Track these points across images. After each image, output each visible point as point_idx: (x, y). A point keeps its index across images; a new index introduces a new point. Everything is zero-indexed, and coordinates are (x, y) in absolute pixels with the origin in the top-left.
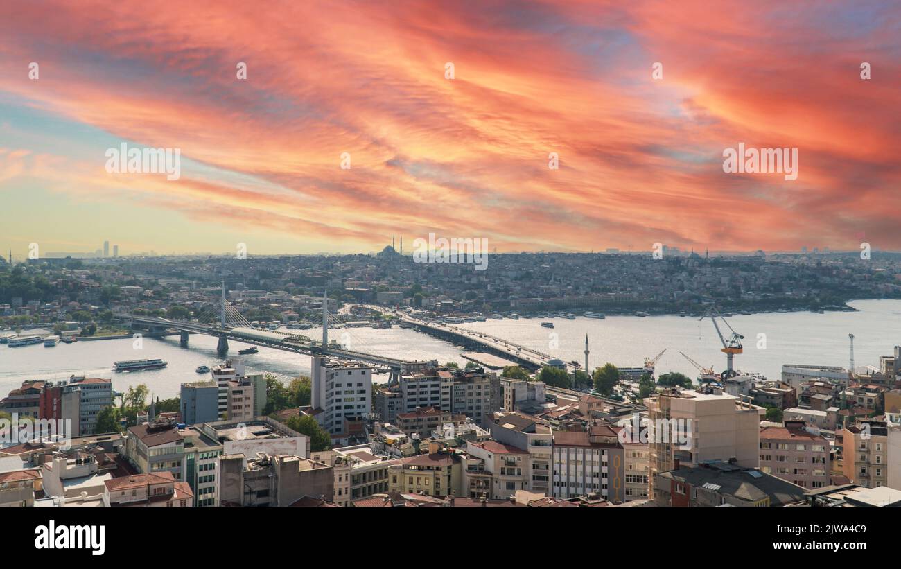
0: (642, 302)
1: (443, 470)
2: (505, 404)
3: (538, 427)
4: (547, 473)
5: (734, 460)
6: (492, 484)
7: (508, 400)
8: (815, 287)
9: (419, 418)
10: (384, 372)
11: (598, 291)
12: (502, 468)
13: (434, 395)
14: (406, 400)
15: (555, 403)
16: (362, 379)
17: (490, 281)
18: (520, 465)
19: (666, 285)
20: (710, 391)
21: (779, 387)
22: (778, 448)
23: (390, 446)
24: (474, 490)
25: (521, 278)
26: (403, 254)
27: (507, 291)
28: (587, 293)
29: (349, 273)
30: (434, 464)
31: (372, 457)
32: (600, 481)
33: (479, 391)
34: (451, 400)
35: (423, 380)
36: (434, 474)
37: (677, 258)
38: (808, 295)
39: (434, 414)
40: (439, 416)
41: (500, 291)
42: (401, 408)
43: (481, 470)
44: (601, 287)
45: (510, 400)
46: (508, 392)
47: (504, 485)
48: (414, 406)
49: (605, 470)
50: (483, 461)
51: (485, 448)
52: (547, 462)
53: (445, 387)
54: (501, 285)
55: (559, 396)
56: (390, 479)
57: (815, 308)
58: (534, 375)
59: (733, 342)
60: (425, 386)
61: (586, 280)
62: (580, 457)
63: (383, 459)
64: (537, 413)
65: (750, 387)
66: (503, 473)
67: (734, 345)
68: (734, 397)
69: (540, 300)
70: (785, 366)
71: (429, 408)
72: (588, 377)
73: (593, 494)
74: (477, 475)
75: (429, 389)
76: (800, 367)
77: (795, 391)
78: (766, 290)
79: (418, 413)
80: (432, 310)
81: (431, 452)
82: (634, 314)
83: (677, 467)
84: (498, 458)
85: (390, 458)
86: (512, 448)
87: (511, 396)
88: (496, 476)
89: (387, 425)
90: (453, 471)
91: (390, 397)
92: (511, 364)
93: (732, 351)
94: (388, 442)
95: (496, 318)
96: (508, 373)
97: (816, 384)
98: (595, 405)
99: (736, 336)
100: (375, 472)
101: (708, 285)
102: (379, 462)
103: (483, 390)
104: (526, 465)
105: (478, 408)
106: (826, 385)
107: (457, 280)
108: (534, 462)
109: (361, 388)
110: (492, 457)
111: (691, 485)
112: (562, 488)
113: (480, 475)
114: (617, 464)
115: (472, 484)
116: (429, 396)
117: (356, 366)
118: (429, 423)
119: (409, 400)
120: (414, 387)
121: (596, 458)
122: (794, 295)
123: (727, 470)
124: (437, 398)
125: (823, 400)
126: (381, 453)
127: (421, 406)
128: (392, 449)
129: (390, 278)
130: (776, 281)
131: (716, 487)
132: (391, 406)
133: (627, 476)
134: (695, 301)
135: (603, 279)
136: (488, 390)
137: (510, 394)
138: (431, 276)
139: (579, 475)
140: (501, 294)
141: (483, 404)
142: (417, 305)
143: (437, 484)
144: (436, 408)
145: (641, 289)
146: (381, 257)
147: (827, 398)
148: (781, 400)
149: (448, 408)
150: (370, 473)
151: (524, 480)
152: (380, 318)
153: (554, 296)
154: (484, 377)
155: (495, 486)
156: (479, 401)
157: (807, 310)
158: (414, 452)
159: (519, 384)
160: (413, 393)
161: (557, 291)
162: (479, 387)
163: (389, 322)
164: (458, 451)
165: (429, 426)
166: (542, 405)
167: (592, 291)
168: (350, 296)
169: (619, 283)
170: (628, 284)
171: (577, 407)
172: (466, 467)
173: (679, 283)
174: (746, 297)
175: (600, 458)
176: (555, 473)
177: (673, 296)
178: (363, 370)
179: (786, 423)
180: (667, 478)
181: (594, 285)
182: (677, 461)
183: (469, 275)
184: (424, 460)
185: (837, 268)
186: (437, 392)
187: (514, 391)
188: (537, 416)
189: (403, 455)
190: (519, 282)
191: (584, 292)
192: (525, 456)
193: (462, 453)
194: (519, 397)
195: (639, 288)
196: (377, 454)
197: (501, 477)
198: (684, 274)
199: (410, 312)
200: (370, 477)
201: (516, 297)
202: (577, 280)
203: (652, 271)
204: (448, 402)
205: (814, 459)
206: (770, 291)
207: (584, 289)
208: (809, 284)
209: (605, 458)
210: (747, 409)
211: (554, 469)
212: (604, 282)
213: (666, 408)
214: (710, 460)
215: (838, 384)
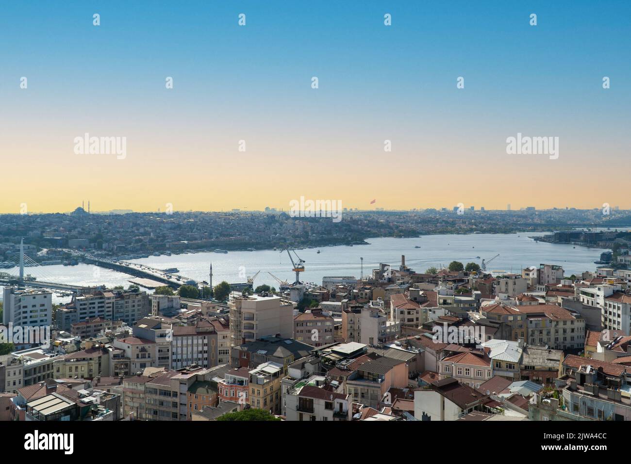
0: (251, 242)
1: (95, 359)
2: (153, 312)
3: (163, 325)
4: (168, 354)
5: (279, 335)
6: (130, 366)
7: (154, 308)
8: (349, 231)
9: (88, 325)
10: (68, 295)
11: (224, 236)
12: (137, 354)
13: (100, 309)
14: (79, 314)
15: (187, 308)
16: (45, 301)
17: (153, 230)
18: (150, 351)
19: (266, 231)
20: (266, 295)
21: (320, 290)
22: (307, 325)
23: (57, 346)
24: (117, 371)
25: (174, 229)
26: (91, 213)
27: (164, 237)
28: (217, 237)
29: (47, 226)
30: (88, 356)
31: (44, 356)
32: (203, 356)
33: (134, 304)
34: (113, 312)
35: (92, 299)
36: (88, 363)
37: (273, 215)
38: (345, 236)
39: (100, 322)
40: (102, 323)
41: (159, 237)
42: (75, 320)
43: (123, 357)
44: (226, 233)
45: (156, 308)
46: (154, 304)
47: (138, 365)
48: (84, 318)
49: (206, 348)
50: (124, 351)
51: (126, 341)
52: (168, 347)
53: (109, 303)
54: (161, 233)
55: (190, 304)
56: (55, 370)
57: (349, 243)
58: (177, 291)
59: (299, 265)
60: (94, 303)
61: (217, 229)
62: (190, 342)
63: (51, 356)
64: (174, 316)
65: (305, 290)
66: (138, 357)
67: (300, 267)
68: (279, 298)
69: (186, 242)
70: (325, 277)
71: (97, 318)
72: (211, 291)
73: (194, 364)
74: (120, 360)
75: (96, 305)
76: (333, 277)
77: (329, 291)
78: (323, 233)
79: (87, 322)
80: (110, 251)
81: (86, 349)
82: (246, 250)
83: (244, 342)
84: (134, 348)
85: (57, 355)
86: (144, 340)
87: (157, 307)
88: (133, 360)
89: (61, 332)
90: (102, 359)
91: (67, 313)
92: (162, 285)
93: (298, 270)
94: (56, 344)
95: (156, 255)
96: (158, 291)
97: (340, 287)
98: (211, 308)
99: (301, 261)
100: (44, 366)
101: (290, 231)
102: (47, 359)
103: (136, 304)
104: (153, 350)
105: (133, 315)
106: (345, 288)
107: (129, 230)
108: (160, 348)
109: (43, 308)
110: (130, 347)
111: (250, 352)
112: (178, 363)
113: (122, 360)
114: (213, 344)
115: (116, 368)
116: (96, 310)
117: (40, 293)
118: (95, 328)
119: (81, 314)
120: (84, 304)
121: (200, 341)
122: (337, 236)
123: (273, 341)
124: (102, 311)
125: (342, 296)
126: (50, 352)
127: (91, 317)
128: (59, 349)
129: (80, 230)
130: (328, 228)
131: (264, 352)
132: (67, 318)
133: (220, 351)
134: (283, 241)
135: (228, 228)
136: (140, 303)
137: (156, 304)
138: (110, 228)
139: (189, 353)
140: (159, 239)
141: (136, 313)
142: (100, 248)
143: (90, 370)
144: (101, 318)
145: (251, 234)
146: (73, 215)
147: (344, 294)
148: (321, 297)
149: (111, 317)
150: (40, 367)
151: (152, 361)
152: (71, 257)
153: (196, 239)
154: (137, 295)
155: (133, 366)
156: (134, 311)
157: (344, 245)
158: (75, 349)
159: (162, 298)
160: (84, 309)
161: (198, 237)
162: (134, 302)
163: (76, 260)
164: (107, 346)
165: (95, 331)
166: (178, 311)
167: (221, 235)
168: (47, 243)
169: (238, 230)
170: (243, 231)
171: (200, 310)
172: (111, 356)
173: (275, 230)
174: (311, 238)
175: (203, 341)
176: (173, 354)
177: (270, 238)
178: (46, 295)
179: (312, 310)
180: (238, 350)
181: (222, 232)
182: (244, 339)
183: (138, 227)
184: (82, 354)
185: (361, 220)
186: (102, 307)
187: (159, 302)
188: (173, 318)
189: (67, 352)
190: (173, 231)
191: (215, 236)
192: (153, 344)
193: (110, 347)
194: (161, 307)
195: (249, 234)
196: (47, 353)
197: (136, 360)
198: (277, 224)
199: (94, 253)
200: (40, 370)
201: (170, 241)
202: (211, 229)
203: (258, 223)
204: (111, 313)
205: (326, 330)
206: (325, 234)
207: (215, 235)
208: (346, 230)
209: (206, 341)
210: (286, 304)
211: (173, 351)
212: (228, 230)
213: (239, 307)
214: (264, 337)
215: (351, 286)
